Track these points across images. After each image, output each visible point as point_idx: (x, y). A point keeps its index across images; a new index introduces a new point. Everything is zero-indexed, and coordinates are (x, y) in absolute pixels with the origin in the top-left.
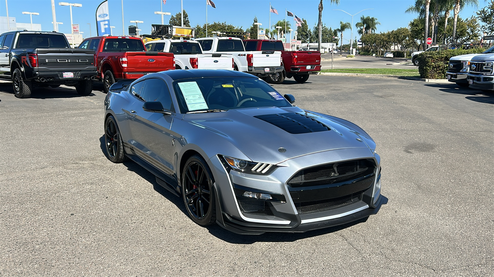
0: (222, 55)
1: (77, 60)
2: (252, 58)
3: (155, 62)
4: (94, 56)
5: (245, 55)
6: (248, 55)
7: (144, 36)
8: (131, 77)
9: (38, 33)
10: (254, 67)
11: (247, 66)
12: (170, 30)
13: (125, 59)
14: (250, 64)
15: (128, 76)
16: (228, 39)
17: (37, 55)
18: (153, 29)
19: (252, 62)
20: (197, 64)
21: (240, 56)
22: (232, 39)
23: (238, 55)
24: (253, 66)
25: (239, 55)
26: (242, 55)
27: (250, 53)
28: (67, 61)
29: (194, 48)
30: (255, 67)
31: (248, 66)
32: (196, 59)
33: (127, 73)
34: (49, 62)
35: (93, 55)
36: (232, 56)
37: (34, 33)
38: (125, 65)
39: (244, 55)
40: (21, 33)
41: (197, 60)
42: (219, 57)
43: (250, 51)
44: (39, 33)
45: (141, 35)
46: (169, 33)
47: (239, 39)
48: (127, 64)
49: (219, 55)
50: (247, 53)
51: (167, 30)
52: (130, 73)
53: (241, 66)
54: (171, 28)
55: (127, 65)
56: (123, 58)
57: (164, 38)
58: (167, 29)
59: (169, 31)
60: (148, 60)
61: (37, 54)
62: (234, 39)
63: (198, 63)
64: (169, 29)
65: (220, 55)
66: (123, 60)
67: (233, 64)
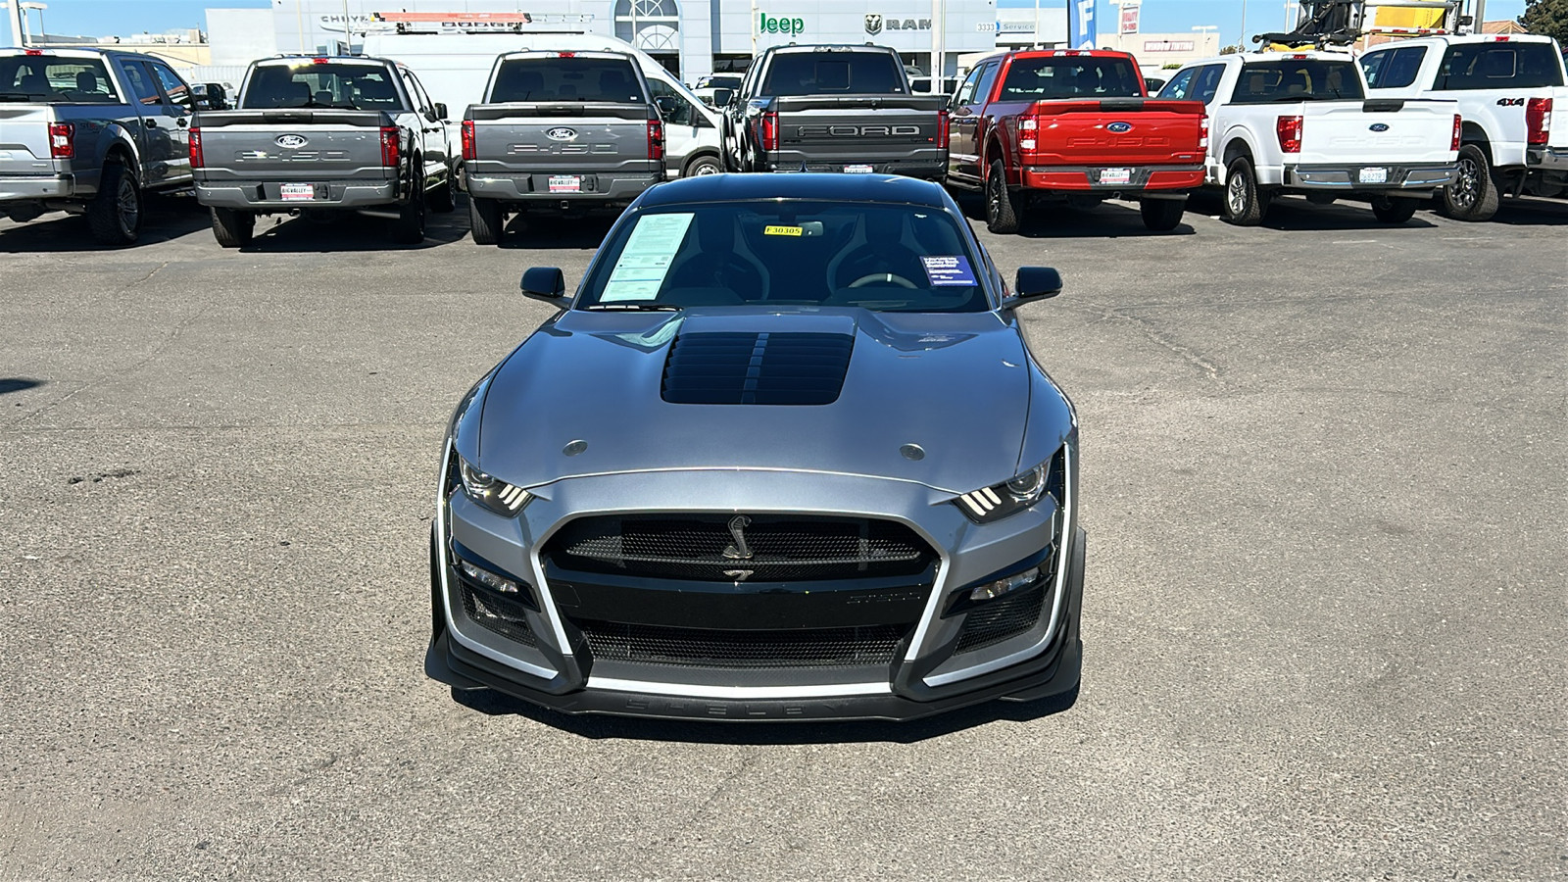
0: (1406, 103)
1: (887, 129)
2: (1546, 114)
3: (1130, 132)
4: (940, 114)
5: (1520, 102)
6: (1533, 102)
7: (1265, 37)
8: (1043, 180)
9: (822, 49)
10: (1550, 148)
11: (1525, 145)
12: (1356, 16)
13: (1030, 125)
14: (1537, 137)
15: (1033, 178)
16: (1494, 40)
17: (777, 116)
18: (1304, 14)
19: (1544, 129)
20: (1297, 137)
21: (1504, 105)
22: (1510, 40)
23: (1499, 103)
24: (1549, 144)
25: (1502, 102)
26: (1511, 102)
27: (1543, 93)
28: (856, 132)
29: (1334, 80)
30: (1554, 146)
31: (1529, 144)
32: (1297, 119)
33: (1032, 168)
34: (806, 136)
35: (936, 113)
36: (1453, 107)
37: (811, 50)
38: (1029, 144)
39: (1517, 102)
40: (778, 52)
41: (1301, 122)
42: (1396, 111)
43: (1546, 85)
44: (826, 50)
45: (1257, 36)
46: (1351, 26)
47: (1546, 40)
48: (1036, 139)
49: (1395, 106)
50: (1527, 94)
51: (1345, 16)
52: (1041, 169)
53: (1504, 145)
54: (1358, 8)
55: (1036, 144)
56: (1026, 120)
57: (1328, 41)
58: (1346, 9)
59: (1352, 18)
60: (1110, 126)
61: (777, 113)
62: (1520, 41)
63: (1301, 133)
64: (1354, 11)
65: (1399, 103)
66: (1026, 127)
67: (1457, 136)
